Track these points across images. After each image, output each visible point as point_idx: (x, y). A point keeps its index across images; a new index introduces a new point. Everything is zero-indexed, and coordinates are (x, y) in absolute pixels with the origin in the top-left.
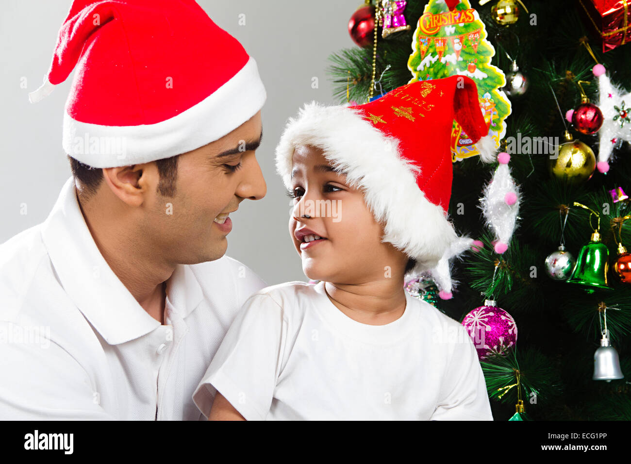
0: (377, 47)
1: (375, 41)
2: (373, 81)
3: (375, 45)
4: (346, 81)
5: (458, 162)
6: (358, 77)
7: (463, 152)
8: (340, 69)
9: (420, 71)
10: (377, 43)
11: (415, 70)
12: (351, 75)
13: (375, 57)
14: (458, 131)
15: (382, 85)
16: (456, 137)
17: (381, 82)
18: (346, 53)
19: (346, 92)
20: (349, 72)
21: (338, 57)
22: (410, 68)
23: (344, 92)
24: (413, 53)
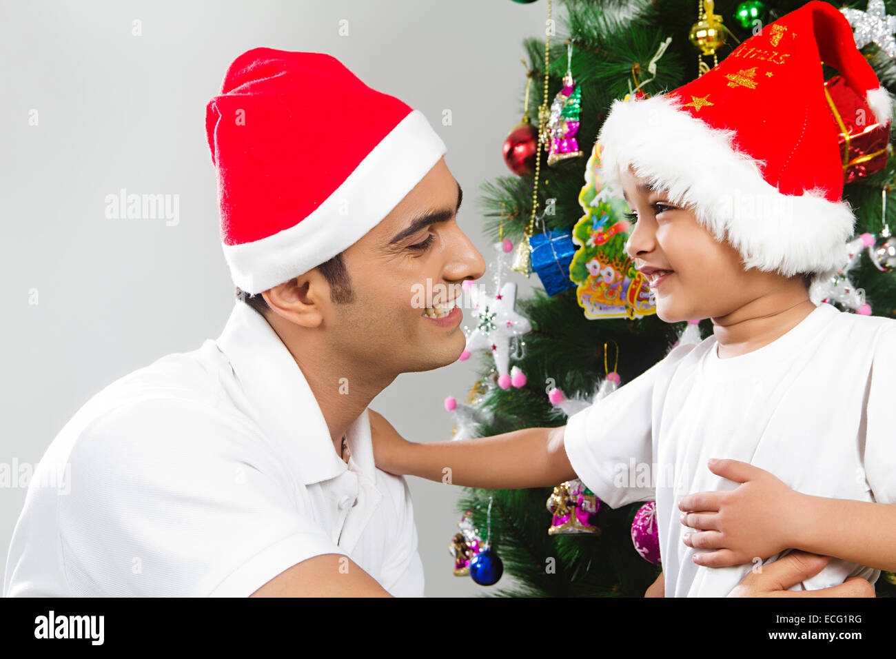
0: (539, 176)
1: (538, 169)
2: (533, 216)
3: (537, 173)
4: (498, 215)
5: (636, 319)
6: (515, 211)
7: (644, 308)
8: (494, 201)
9: (594, 207)
10: (540, 171)
11: (588, 206)
12: (506, 208)
13: (536, 187)
14: (639, 282)
15: (546, 223)
16: (635, 289)
17: (544, 218)
18: (501, 182)
19: (499, 229)
20: (504, 205)
21: (491, 185)
22: (582, 203)
23: (496, 228)
24: (587, 185)
